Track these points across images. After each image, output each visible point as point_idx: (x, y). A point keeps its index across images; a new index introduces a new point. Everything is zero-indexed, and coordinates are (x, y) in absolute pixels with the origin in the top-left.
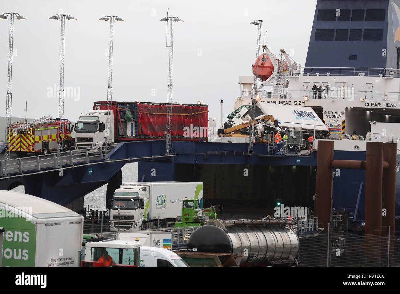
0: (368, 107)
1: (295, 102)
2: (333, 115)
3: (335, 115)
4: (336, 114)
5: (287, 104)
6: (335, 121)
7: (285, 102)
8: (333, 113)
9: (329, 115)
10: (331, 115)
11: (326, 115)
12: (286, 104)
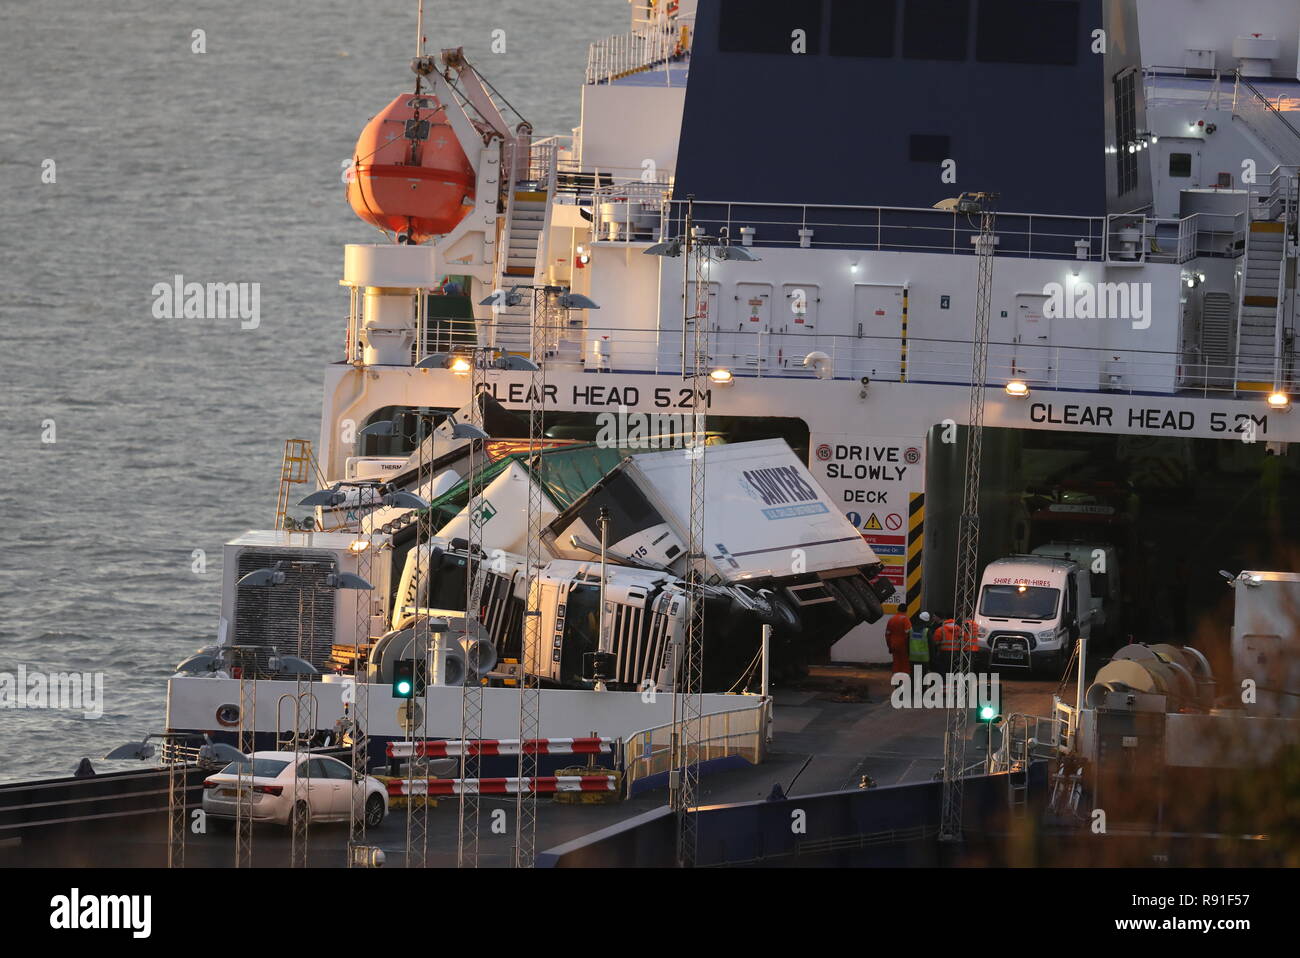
0: (1045, 426)
1: (661, 394)
2: (863, 462)
3: (874, 463)
4: (879, 458)
6: (871, 497)
7: (606, 394)
8: (863, 454)
9: (839, 463)
10: (849, 465)
11: (827, 463)
12: (610, 400)
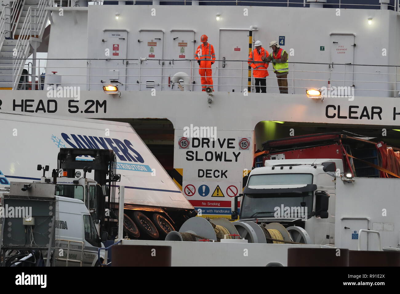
0: (336, 121)
1: (72, 104)
2: (211, 149)
3: (218, 149)
4: (221, 146)
5: (43, 109)
6: (217, 174)
7: (35, 104)
8: (211, 144)
9: (194, 150)
10: (201, 151)
11: (186, 150)
12: (38, 109)
